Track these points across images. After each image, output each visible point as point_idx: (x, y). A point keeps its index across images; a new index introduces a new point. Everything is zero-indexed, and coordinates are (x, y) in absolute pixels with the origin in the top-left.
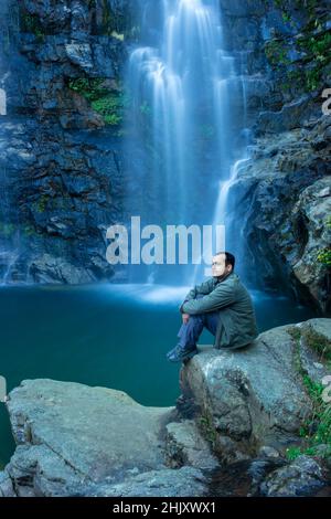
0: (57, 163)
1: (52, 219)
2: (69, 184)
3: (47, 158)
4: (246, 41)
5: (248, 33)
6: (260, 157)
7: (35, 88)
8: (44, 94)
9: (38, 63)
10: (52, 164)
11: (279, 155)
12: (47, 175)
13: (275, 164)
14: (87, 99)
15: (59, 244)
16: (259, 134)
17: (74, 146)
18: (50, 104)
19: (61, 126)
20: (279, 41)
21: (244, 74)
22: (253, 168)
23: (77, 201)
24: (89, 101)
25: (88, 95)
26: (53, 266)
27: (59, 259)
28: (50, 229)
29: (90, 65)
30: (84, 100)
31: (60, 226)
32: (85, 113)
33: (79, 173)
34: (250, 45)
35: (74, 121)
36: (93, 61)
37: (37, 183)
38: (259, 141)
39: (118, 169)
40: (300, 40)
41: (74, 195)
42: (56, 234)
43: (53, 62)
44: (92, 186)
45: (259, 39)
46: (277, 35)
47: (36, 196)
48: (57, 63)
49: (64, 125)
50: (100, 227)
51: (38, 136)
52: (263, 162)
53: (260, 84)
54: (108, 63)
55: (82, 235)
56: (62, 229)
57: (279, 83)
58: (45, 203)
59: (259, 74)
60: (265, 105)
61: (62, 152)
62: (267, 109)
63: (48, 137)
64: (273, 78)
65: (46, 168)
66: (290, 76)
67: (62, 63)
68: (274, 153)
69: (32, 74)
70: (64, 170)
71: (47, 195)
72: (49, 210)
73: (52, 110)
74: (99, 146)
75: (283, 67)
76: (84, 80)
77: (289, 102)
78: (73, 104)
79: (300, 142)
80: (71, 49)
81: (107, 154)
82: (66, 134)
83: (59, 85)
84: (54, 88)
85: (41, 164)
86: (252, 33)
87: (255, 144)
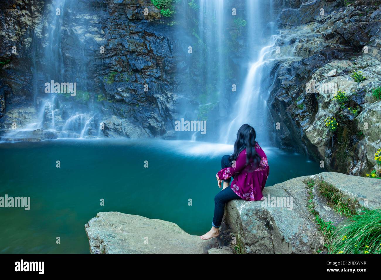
0: (123, 46)
1: (119, 89)
2: (132, 62)
3: (116, 42)
6: (282, 44)
10: (120, 47)
11: (297, 44)
12: (116, 55)
13: (293, 50)
15: (124, 108)
16: (282, 26)
17: (137, 32)
19: (127, 17)
23: (138, 75)
26: (119, 125)
27: (124, 120)
28: (117, 97)
31: (125, 94)
33: (140, 54)
35: (137, 13)
37: (108, 61)
38: (281, 31)
39: (171, 52)
41: (136, 71)
42: (122, 101)
44: (150, 64)
47: (107, 71)
49: (130, 17)
50: (156, 96)
51: (109, 24)
52: (284, 48)
55: (142, 102)
56: (127, 97)
58: (114, 76)
60: (286, 3)
61: (127, 37)
62: (288, 7)
63: (117, 26)
65: (115, 49)
68: (293, 41)
70: (129, 51)
71: (115, 71)
72: (116, 82)
73: (120, 4)
74: (156, 34)
79: (314, 33)
81: (163, 39)
82: (131, 24)
85: (111, 46)
87: (278, 34)
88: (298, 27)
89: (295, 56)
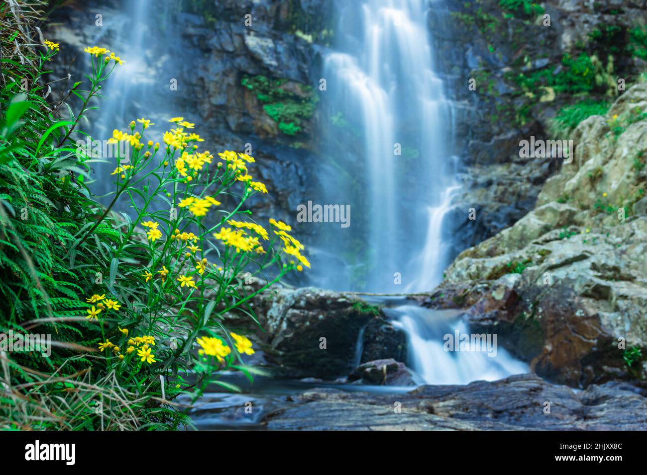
4: (452, 66)
5: (454, 56)
6: (475, 185)
7: (202, 79)
8: (212, 88)
9: (208, 50)
11: (494, 187)
13: (491, 194)
14: (259, 101)
16: (470, 163)
18: (218, 100)
19: (228, 127)
20: (488, 71)
21: (452, 99)
22: (469, 196)
24: (261, 103)
25: (261, 97)
29: (274, 63)
30: (255, 102)
32: (257, 116)
34: (457, 70)
35: (244, 123)
36: (278, 59)
38: (469, 169)
39: (301, 184)
40: (508, 74)
43: (228, 52)
44: (266, 200)
45: (465, 66)
46: (484, 65)
48: (233, 55)
49: (233, 126)
52: (478, 191)
53: (469, 112)
54: (293, 64)
57: (489, 113)
59: (466, 102)
60: (473, 133)
62: (477, 138)
64: (480, 108)
66: (499, 109)
67: (238, 56)
68: (489, 183)
69: (200, 63)
73: (220, 107)
74: (278, 156)
75: (492, 98)
76: (262, 79)
77: (498, 134)
78: (243, 103)
79: (514, 176)
80: (252, 41)
81: (288, 165)
82: (236, 138)
83: (231, 80)
84: (226, 82)
86: (458, 58)
87: (466, 172)
88: (491, 167)
89: (495, 201)
